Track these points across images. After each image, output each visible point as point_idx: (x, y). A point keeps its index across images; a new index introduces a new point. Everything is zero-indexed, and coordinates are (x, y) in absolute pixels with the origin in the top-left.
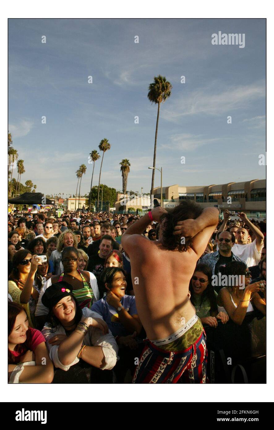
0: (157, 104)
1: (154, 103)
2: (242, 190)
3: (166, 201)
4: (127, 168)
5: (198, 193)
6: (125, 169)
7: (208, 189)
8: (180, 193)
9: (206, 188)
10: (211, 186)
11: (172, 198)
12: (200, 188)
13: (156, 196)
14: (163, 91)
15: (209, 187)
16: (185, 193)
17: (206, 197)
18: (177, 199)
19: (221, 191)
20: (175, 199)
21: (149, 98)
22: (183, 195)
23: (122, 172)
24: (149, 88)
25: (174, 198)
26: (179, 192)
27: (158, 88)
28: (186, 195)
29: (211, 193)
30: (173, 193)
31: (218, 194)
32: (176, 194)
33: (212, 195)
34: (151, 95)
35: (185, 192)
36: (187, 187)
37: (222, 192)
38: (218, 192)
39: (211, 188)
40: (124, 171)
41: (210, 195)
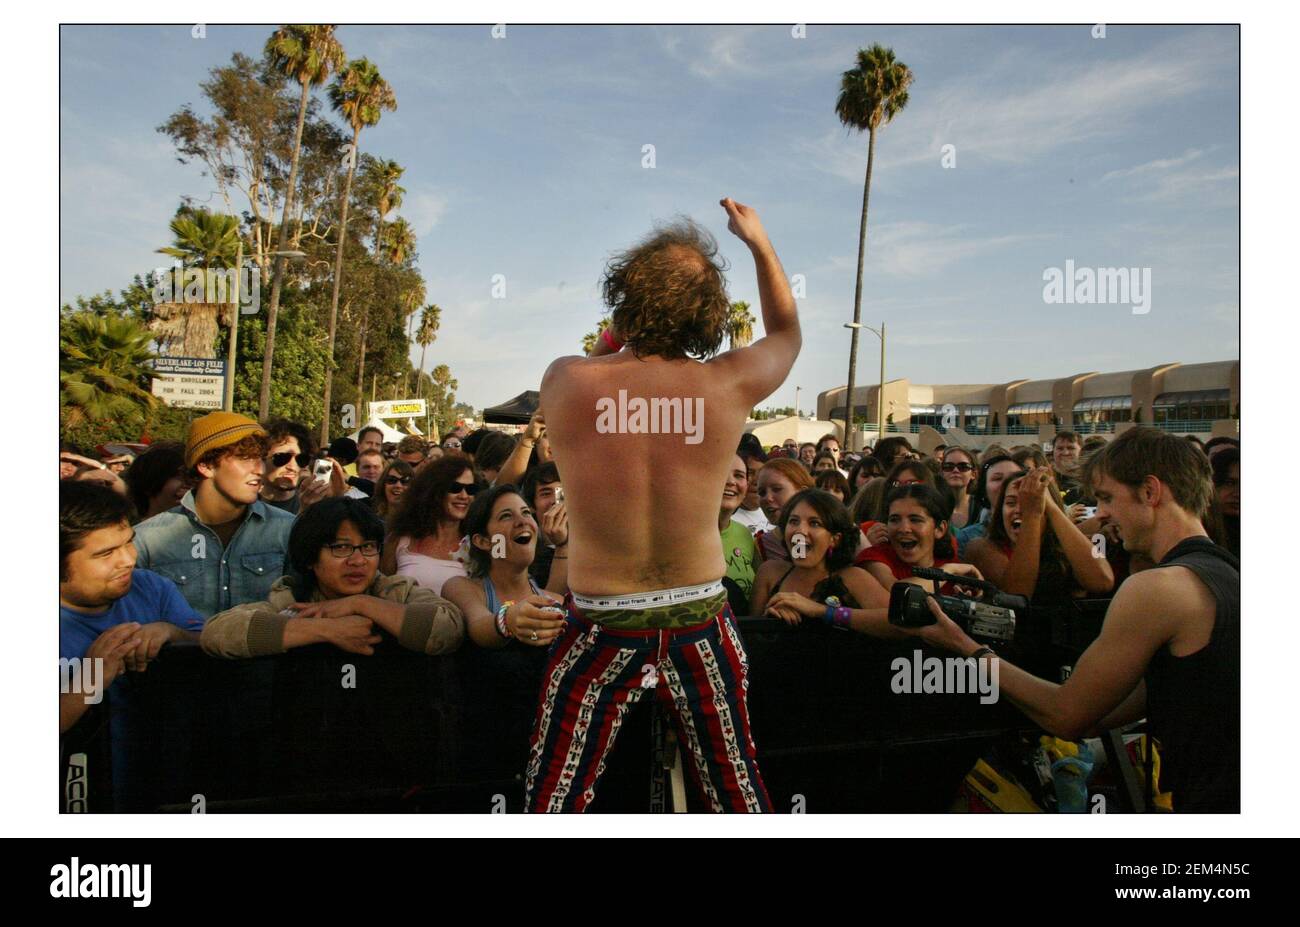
0: (866, 132)
1: (855, 129)
2: (1124, 397)
3: (870, 430)
4: (746, 328)
5: (972, 407)
6: (740, 332)
7: (1007, 395)
8: (913, 406)
9: (998, 391)
10: (1015, 385)
11: (889, 419)
12: (977, 390)
13: (835, 414)
14: (886, 92)
15: (1009, 388)
16: (931, 406)
17: (999, 418)
18: (903, 423)
19: (1050, 399)
20: (899, 422)
21: (841, 116)
22: (922, 411)
23: (731, 340)
24: (842, 86)
25: (894, 421)
26: (911, 401)
27: (873, 82)
28: (933, 411)
29: (1014, 405)
30: (891, 403)
31: (1040, 411)
32: (903, 409)
33: (1017, 411)
34: (849, 104)
35: (931, 401)
36: (935, 388)
37: (1054, 402)
38: (1039, 403)
39: (1015, 390)
40: (737, 338)
41: (1010, 412)
